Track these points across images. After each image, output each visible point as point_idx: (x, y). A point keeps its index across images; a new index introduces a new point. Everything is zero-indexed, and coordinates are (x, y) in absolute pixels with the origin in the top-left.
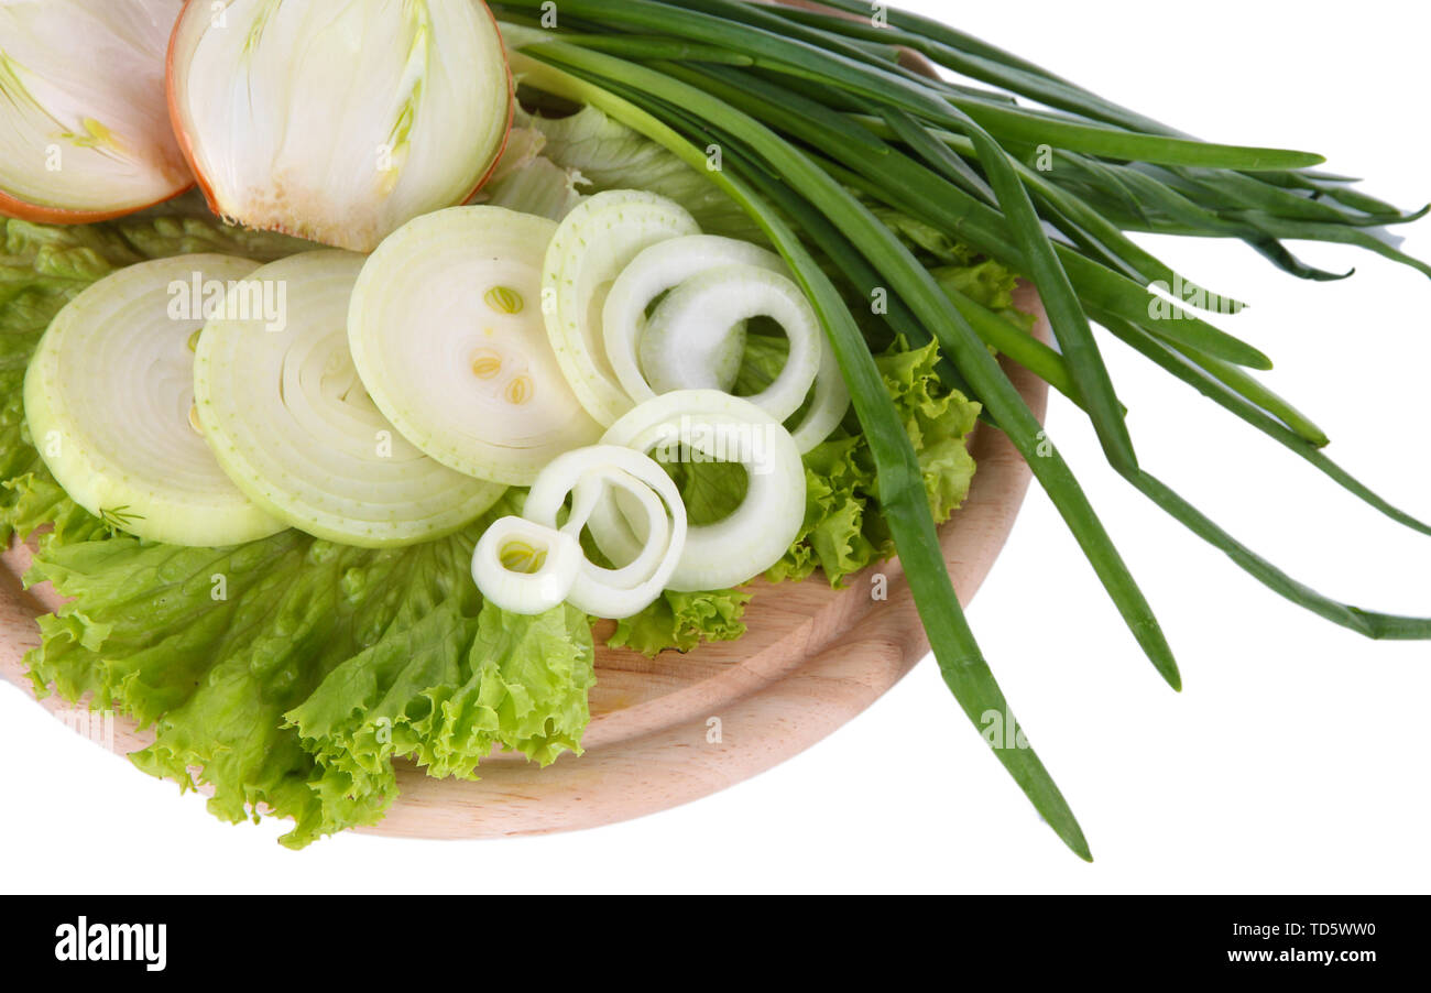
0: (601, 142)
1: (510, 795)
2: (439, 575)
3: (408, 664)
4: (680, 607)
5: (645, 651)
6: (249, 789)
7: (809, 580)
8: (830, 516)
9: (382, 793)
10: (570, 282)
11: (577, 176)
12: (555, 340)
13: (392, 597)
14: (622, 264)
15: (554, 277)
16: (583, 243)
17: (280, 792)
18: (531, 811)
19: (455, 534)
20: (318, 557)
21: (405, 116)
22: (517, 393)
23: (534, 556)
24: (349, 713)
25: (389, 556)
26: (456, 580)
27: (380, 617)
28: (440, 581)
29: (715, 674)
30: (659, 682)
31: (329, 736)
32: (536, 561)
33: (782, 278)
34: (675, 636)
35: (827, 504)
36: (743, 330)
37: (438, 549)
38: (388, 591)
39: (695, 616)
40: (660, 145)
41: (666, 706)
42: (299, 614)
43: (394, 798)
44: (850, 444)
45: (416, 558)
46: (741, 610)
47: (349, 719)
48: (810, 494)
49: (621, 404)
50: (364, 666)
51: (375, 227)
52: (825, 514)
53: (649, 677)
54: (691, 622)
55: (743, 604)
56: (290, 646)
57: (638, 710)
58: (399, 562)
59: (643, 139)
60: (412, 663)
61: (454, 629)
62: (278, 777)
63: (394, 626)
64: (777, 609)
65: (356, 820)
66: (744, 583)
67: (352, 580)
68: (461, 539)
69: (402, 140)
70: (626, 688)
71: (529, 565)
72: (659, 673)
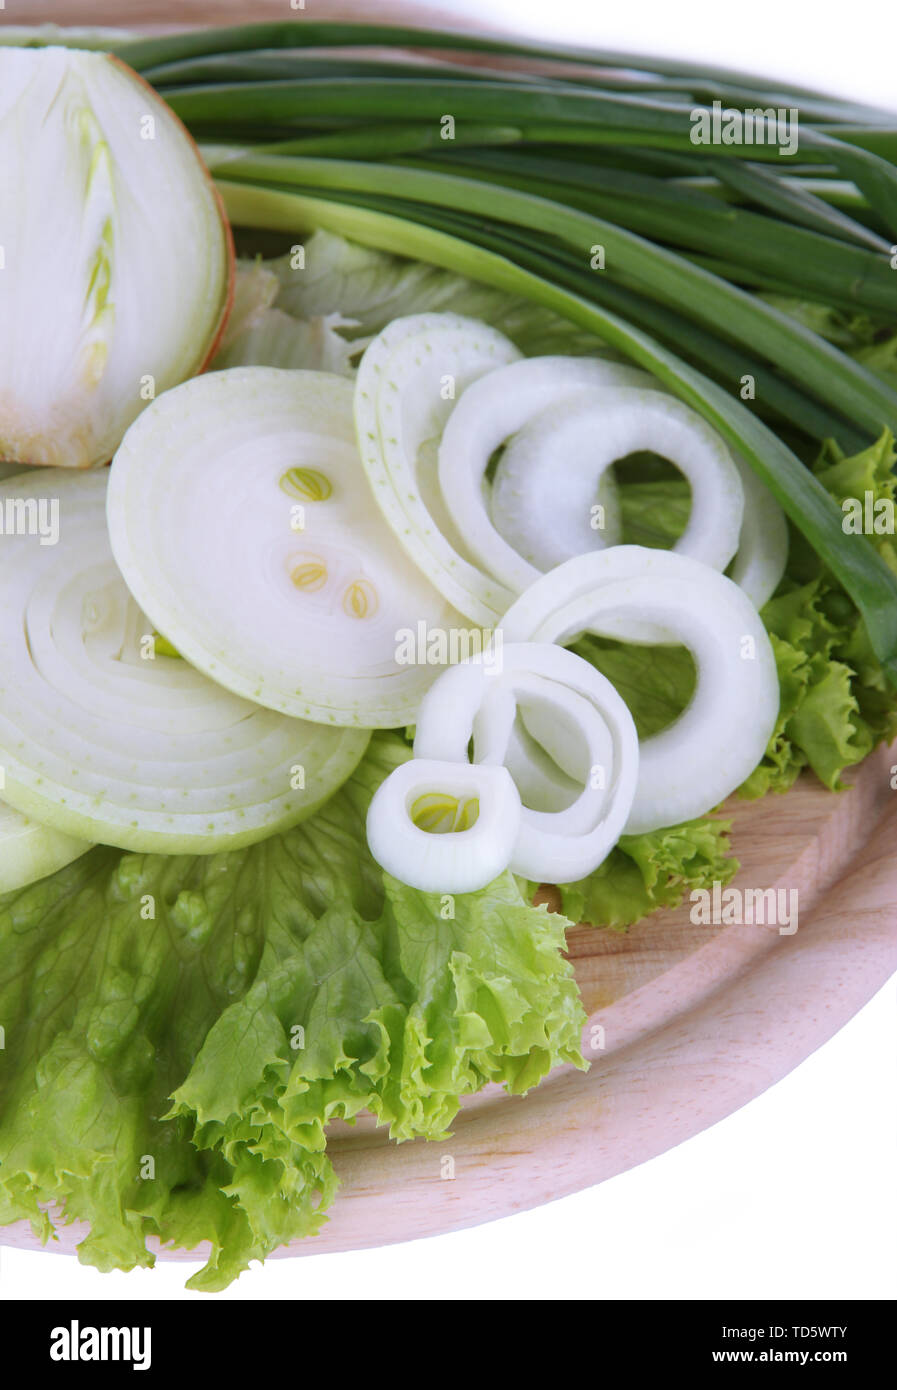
0: (346, 276)
1: (489, 1154)
2: (305, 876)
3: (316, 995)
4: (647, 854)
5: (612, 923)
6: (133, 1217)
7: (794, 788)
8: (808, 693)
9: (319, 1185)
10: (394, 441)
11: (335, 320)
12: (396, 521)
13: (246, 920)
14: (441, 416)
15: (371, 437)
16: (394, 387)
17: (173, 1215)
18: (521, 1169)
19: (309, 822)
20: (127, 889)
21: (101, 270)
22: (359, 605)
23: (460, 808)
24: (260, 1075)
25: (224, 869)
26: (335, 878)
27: (239, 949)
28: (308, 884)
29: (713, 936)
30: (643, 961)
31: (239, 1114)
32: (464, 812)
33: (656, 395)
34: (650, 893)
35: (803, 675)
36: (610, 479)
37: (291, 844)
38: (237, 915)
39: (668, 860)
40: (428, 264)
41: (660, 992)
42: (129, 965)
43: (335, 1191)
44: (808, 595)
45: (262, 864)
46: (726, 842)
47: (261, 1085)
48: (781, 666)
49: (499, 598)
50: (260, 1008)
51: (90, 430)
52: (803, 690)
53: (627, 958)
54: (669, 869)
55: (723, 834)
56: (135, 1012)
57: (626, 1004)
58: (241, 872)
59: (400, 262)
60: (323, 989)
61: (361, 938)
62: (166, 1194)
63: (269, 953)
64: (764, 834)
65: (291, 1231)
66: (713, 810)
67: (188, 908)
68: (319, 824)
69: (101, 305)
70: (600, 979)
71: (457, 821)
72: (637, 950)
